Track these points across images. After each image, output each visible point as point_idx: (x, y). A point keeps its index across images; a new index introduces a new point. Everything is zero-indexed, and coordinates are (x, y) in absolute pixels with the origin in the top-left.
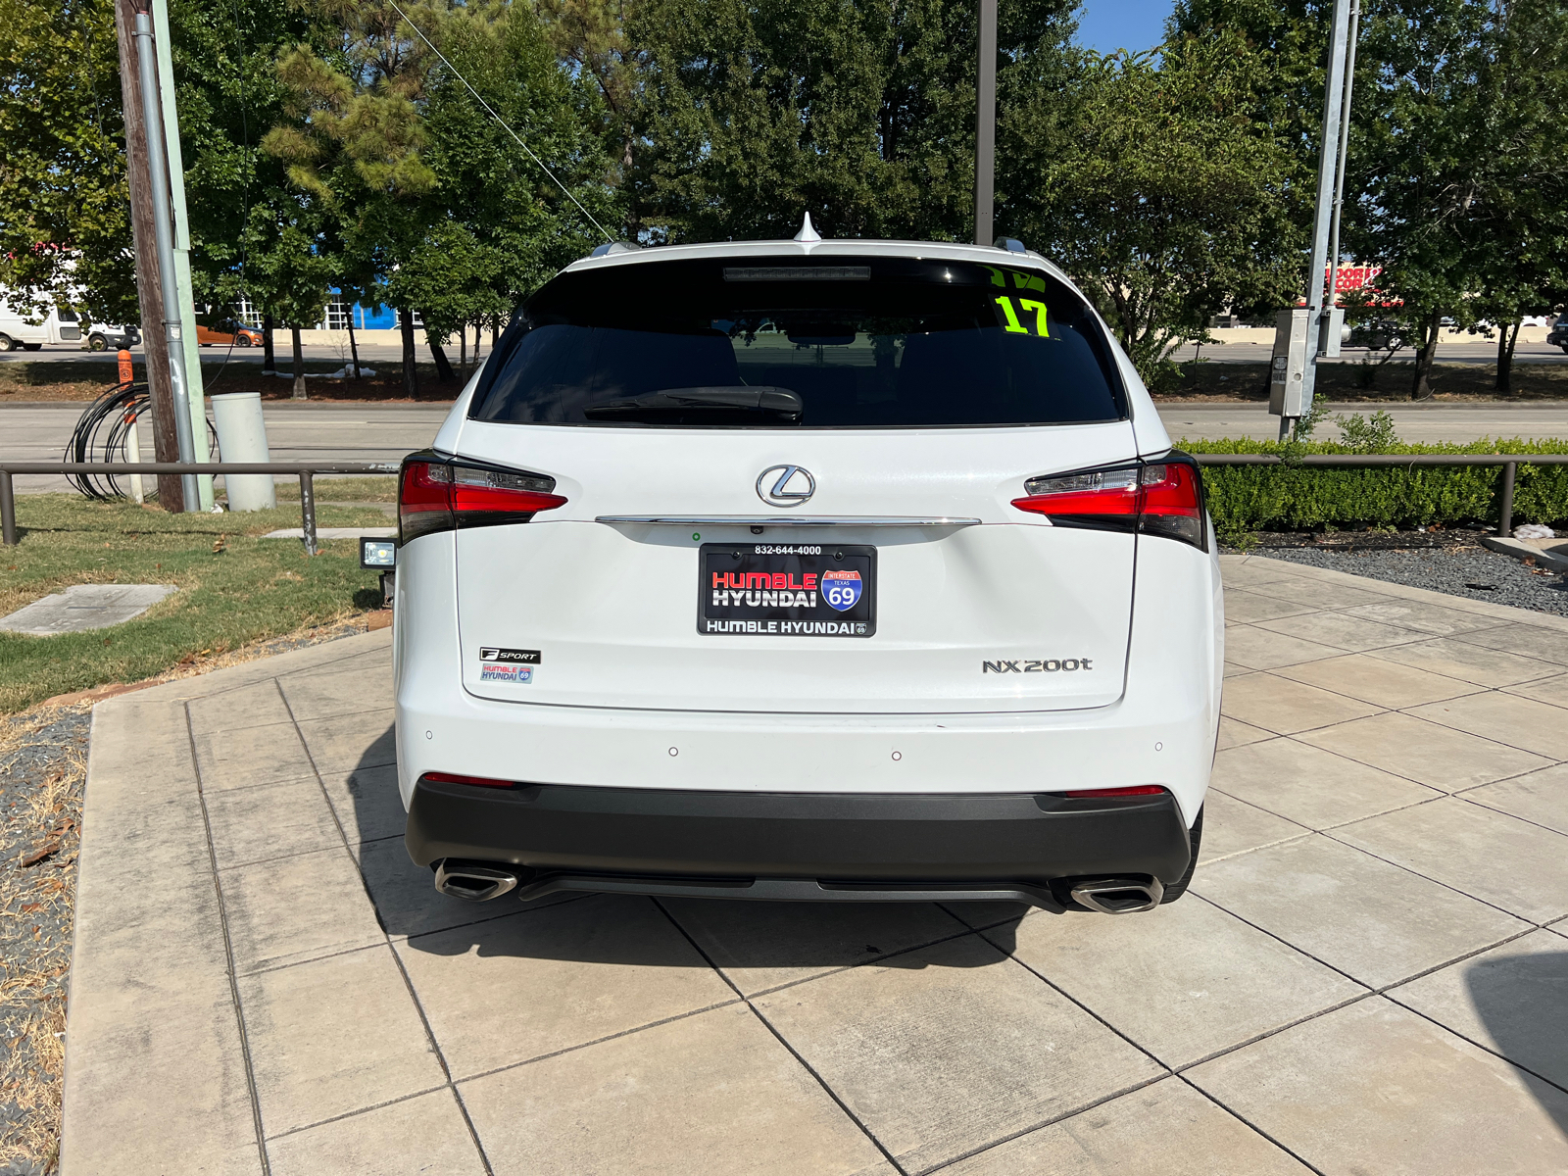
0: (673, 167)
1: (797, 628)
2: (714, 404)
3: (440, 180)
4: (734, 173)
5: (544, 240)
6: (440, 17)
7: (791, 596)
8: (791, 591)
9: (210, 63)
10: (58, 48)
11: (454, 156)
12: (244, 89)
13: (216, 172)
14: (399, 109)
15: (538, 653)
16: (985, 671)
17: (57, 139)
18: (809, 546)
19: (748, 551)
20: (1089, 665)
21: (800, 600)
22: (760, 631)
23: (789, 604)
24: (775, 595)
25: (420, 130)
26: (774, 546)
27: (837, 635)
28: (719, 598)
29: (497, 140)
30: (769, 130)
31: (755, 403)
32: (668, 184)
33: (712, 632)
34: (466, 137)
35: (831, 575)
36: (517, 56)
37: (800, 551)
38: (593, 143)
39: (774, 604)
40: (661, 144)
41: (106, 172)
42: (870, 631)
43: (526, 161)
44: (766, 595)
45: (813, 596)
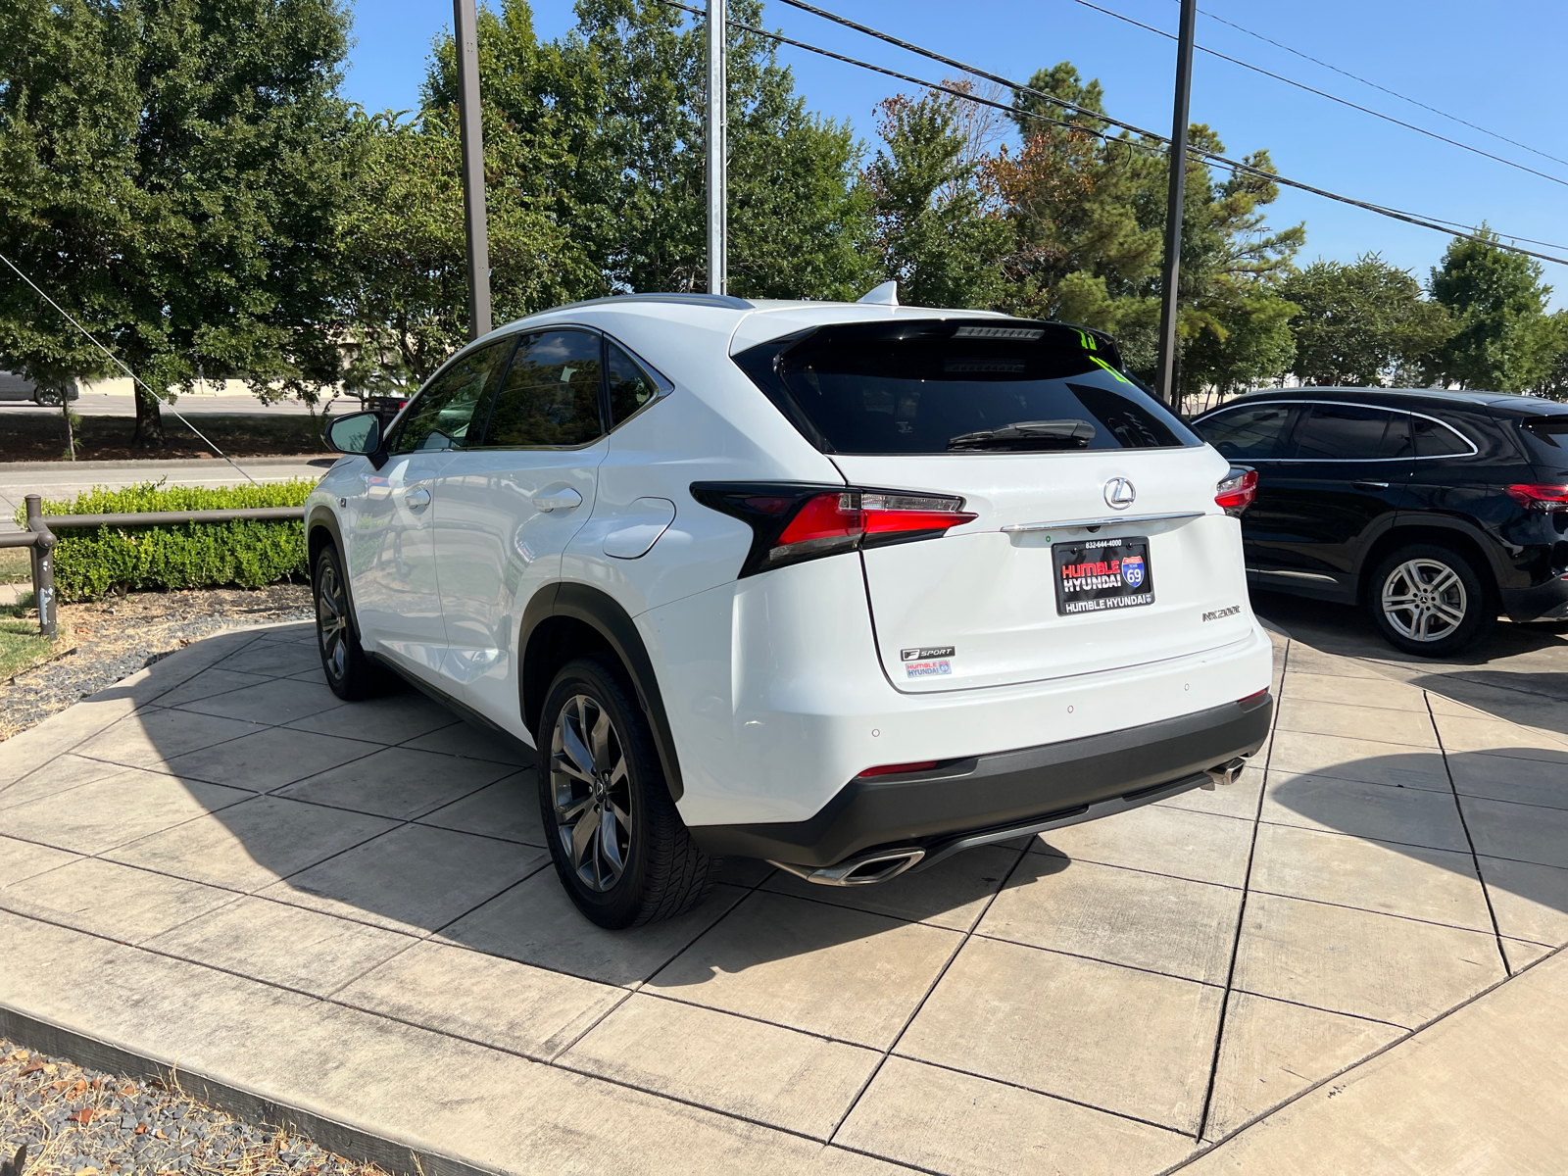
1: (1115, 603)
2: (1047, 434)
7: (1107, 579)
8: (1107, 575)
15: (953, 648)
16: (1205, 620)
18: (1115, 539)
19: (1081, 547)
21: (1113, 582)
22: (1096, 608)
23: (1107, 585)
24: (1098, 579)
26: (1096, 541)
27: (1137, 605)
28: (1068, 585)
31: (1069, 433)
33: (1071, 613)
35: (1127, 561)
37: (1110, 544)
39: (1099, 586)
42: (1152, 600)
44: (1094, 580)
45: (1119, 578)
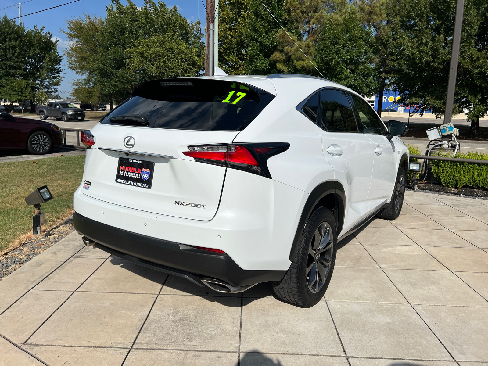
0: (395, 58)
1: (134, 184)
3: (318, 65)
4: (414, 58)
5: (348, 82)
6: (324, 16)
7: (135, 174)
8: (135, 173)
9: (261, 36)
10: (229, 34)
11: (322, 58)
12: (269, 42)
13: (258, 66)
14: (308, 44)
15: (91, 183)
16: (175, 204)
17: (225, 58)
18: (140, 160)
19: (127, 160)
20: (205, 207)
21: (137, 176)
22: (127, 183)
23: (134, 177)
24: (131, 174)
25: (314, 50)
26: (133, 160)
27: (142, 187)
28: (121, 173)
29: (336, 52)
30: (430, 44)
32: (392, 63)
34: (327, 52)
35: (144, 170)
36: (347, 26)
37: (138, 162)
38: (369, 51)
39: (131, 176)
40: (391, 50)
41: (236, 67)
42: (149, 187)
43: (345, 58)
45: (140, 175)
